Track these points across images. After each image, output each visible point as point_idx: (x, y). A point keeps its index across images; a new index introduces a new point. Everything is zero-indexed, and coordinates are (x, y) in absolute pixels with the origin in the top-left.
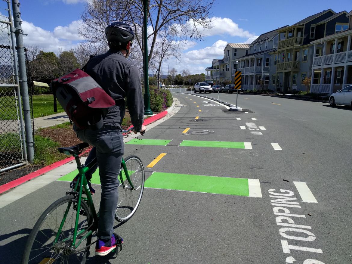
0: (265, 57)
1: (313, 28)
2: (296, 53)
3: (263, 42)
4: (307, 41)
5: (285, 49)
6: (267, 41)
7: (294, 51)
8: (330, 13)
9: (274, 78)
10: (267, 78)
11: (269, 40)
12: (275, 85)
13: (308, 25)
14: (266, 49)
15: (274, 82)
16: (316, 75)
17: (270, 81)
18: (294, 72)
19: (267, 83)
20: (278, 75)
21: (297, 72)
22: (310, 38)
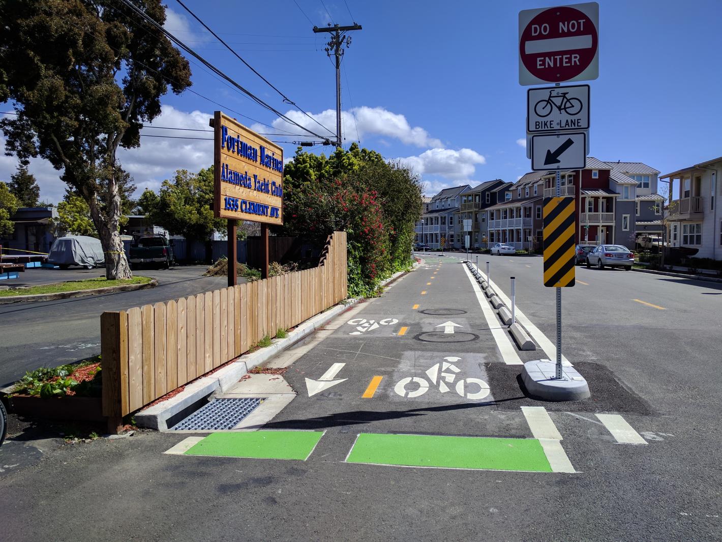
0: (448, 216)
1: (488, 195)
2: (476, 215)
3: (445, 199)
4: (484, 206)
5: (467, 211)
6: (449, 199)
7: (473, 214)
8: (500, 183)
9: (458, 235)
10: (452, 236)
11: (451, 199)
12: (460, 243)
13: (483, 192)
14: (449, 207)
15: (459, 240)
16: (492, 235)
17: (455, 239)
18: (475, 232)
19: (452, 241)
20: (462, 233)
21: (478, 232)
22: (487, 203)
